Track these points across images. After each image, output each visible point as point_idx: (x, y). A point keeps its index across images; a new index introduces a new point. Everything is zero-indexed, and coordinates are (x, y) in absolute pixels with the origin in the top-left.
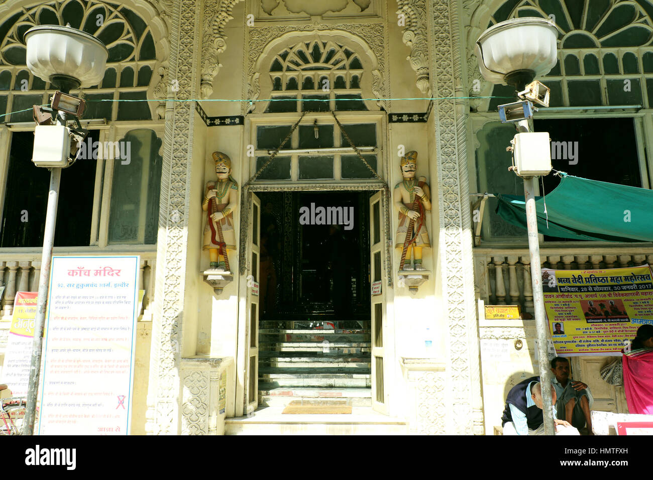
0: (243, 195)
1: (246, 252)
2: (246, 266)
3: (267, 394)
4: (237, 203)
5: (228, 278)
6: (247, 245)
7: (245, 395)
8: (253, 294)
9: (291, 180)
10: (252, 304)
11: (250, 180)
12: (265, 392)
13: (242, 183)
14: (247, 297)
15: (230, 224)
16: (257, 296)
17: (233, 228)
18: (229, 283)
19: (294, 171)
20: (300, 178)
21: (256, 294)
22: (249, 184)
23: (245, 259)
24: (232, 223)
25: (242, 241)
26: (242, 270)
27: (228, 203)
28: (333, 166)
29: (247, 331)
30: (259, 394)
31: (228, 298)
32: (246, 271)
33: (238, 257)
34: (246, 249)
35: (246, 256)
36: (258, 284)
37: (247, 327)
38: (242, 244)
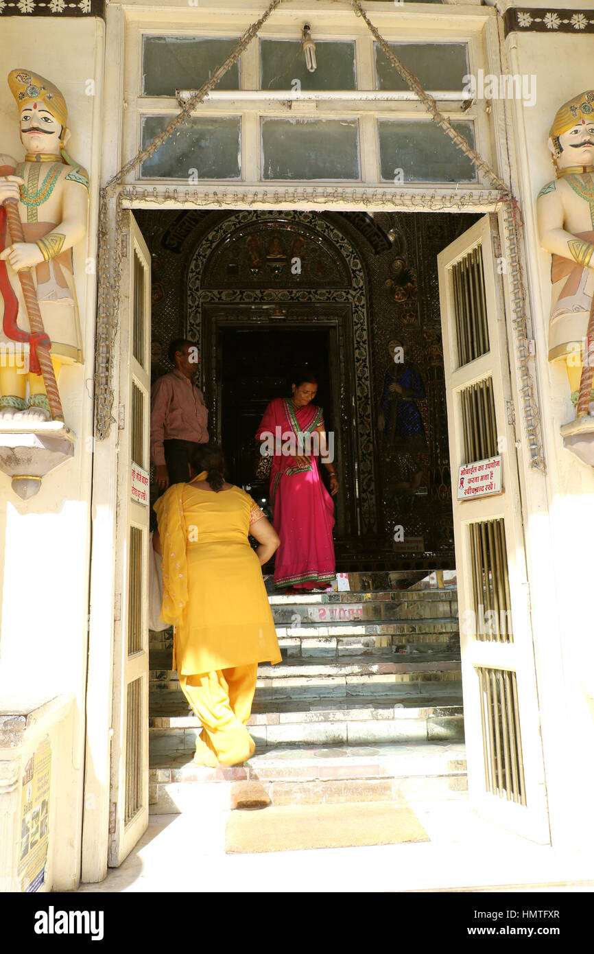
0: (103, 209)
1: (115, 372)
2: (114, 413)
3: (173, 779)
4: (88, 228)
5: (58, 445)
6: (115, 352)
7: (113, 805)
8: (132, 500)
9: (242, 181)
10: (132, 528)
11: (124, 171)
12: (168, 772)
13: (100, 178)
14: (118, 506)
15: (63, 283)
16: (144, 506)
17: (73, 295)
18: (61, 460)
19: (251, 156)
20: (266, 176)
21: (141, 501)
22: (119, 180)
23: (111, 393)
24: (69, 283)
25: (102, 340)
26: (100, 426)
27: (60, 220)
28: (356, 147)
29: (117, 607)
30: (153, 778)
31: (56, 508)
32: (114, 427)
33: (90, 384)
34: (115, 362)
35: (114, 384)
36: (146, 474)
37: (117, 595)
38: (102, 349)
